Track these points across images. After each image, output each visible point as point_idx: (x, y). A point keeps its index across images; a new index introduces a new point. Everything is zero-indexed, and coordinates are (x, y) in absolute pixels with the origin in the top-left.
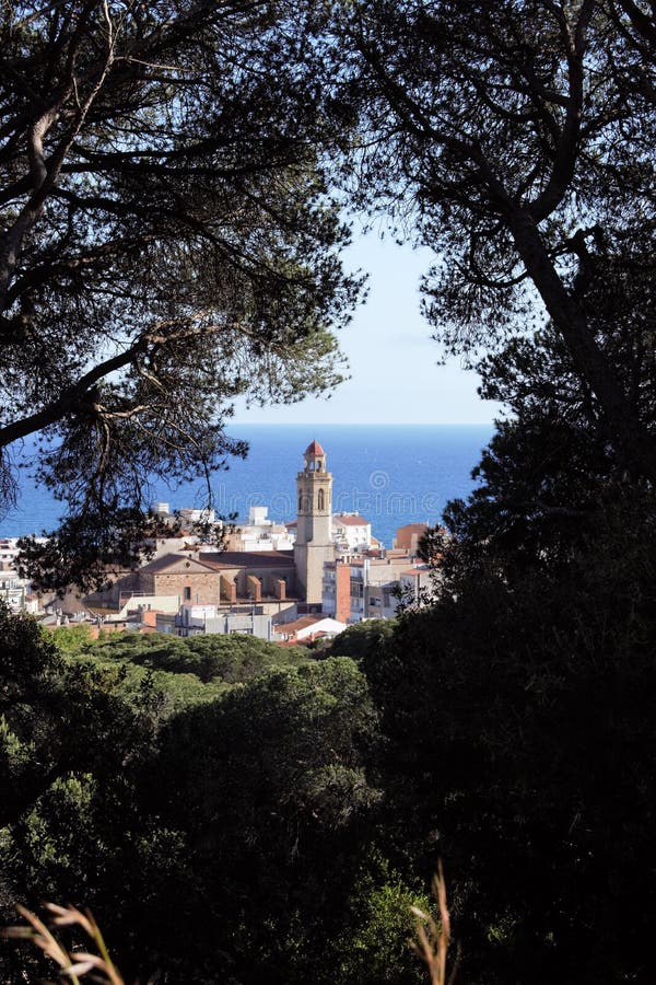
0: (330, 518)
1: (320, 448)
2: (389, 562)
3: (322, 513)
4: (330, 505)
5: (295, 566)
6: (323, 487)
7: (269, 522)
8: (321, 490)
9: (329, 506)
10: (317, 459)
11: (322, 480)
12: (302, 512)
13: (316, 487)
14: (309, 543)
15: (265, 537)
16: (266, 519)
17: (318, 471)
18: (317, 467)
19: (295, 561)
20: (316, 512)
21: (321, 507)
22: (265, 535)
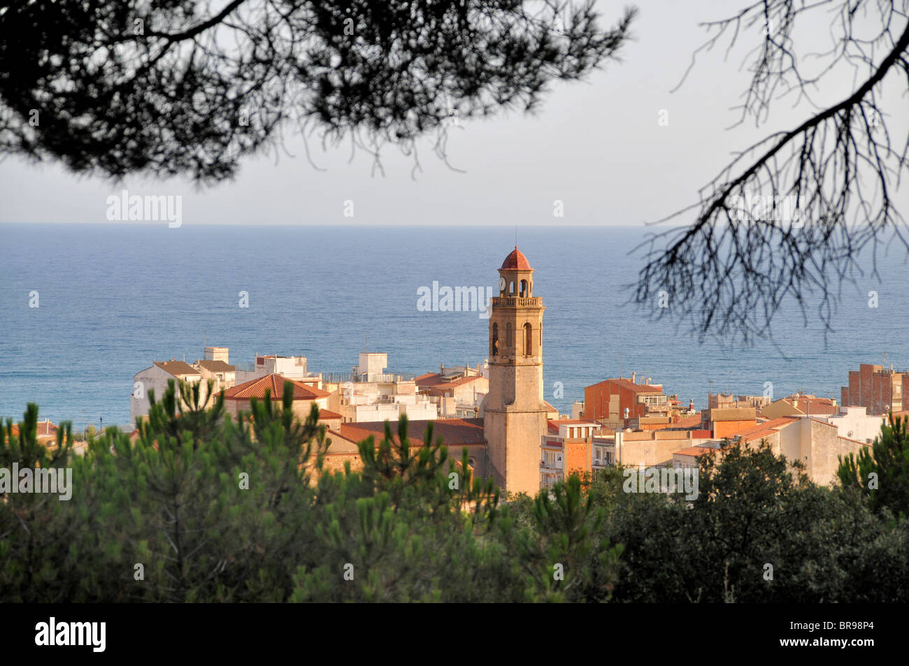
0: (540, 369)
1: (525, 260)
2: (653, 438)
3: (529, 360)
4: (541, 348)
5: (485, 442)
6: (530, 320)
7: (390, 378)
8: (528, 326)
9: (539, 350)
10: (520, 277)
11: (529, 309)
12: (498, 360)
13: (520, 321)
14: (509, 408)
15: (386, 400)
16: (385, 372)
17: (522, 295)
18: (520, 290)
19: (486, 436)
20: (519, 359)
21: (529, 352)
22: (385, 397)
